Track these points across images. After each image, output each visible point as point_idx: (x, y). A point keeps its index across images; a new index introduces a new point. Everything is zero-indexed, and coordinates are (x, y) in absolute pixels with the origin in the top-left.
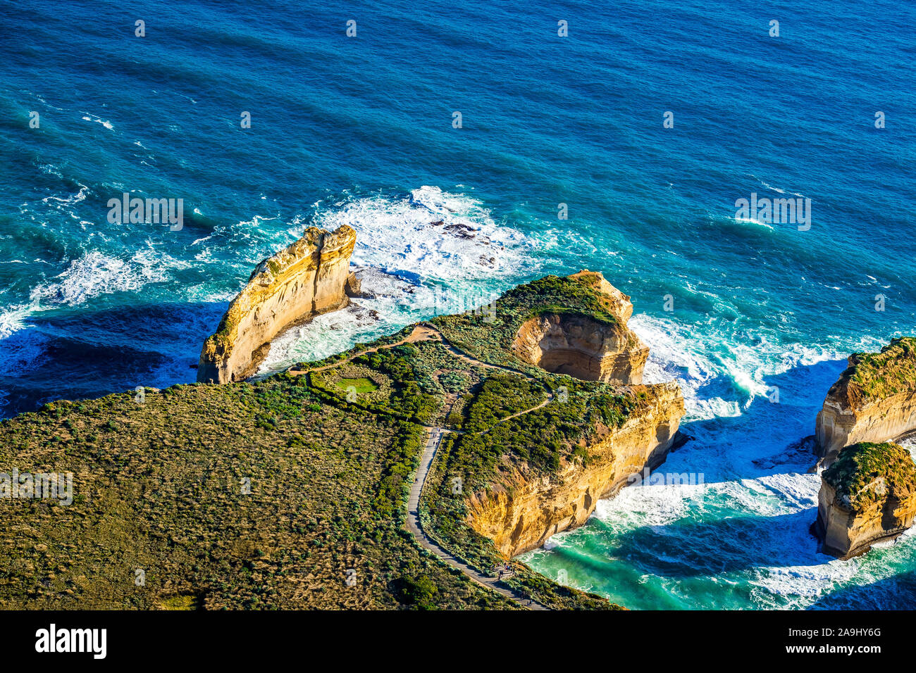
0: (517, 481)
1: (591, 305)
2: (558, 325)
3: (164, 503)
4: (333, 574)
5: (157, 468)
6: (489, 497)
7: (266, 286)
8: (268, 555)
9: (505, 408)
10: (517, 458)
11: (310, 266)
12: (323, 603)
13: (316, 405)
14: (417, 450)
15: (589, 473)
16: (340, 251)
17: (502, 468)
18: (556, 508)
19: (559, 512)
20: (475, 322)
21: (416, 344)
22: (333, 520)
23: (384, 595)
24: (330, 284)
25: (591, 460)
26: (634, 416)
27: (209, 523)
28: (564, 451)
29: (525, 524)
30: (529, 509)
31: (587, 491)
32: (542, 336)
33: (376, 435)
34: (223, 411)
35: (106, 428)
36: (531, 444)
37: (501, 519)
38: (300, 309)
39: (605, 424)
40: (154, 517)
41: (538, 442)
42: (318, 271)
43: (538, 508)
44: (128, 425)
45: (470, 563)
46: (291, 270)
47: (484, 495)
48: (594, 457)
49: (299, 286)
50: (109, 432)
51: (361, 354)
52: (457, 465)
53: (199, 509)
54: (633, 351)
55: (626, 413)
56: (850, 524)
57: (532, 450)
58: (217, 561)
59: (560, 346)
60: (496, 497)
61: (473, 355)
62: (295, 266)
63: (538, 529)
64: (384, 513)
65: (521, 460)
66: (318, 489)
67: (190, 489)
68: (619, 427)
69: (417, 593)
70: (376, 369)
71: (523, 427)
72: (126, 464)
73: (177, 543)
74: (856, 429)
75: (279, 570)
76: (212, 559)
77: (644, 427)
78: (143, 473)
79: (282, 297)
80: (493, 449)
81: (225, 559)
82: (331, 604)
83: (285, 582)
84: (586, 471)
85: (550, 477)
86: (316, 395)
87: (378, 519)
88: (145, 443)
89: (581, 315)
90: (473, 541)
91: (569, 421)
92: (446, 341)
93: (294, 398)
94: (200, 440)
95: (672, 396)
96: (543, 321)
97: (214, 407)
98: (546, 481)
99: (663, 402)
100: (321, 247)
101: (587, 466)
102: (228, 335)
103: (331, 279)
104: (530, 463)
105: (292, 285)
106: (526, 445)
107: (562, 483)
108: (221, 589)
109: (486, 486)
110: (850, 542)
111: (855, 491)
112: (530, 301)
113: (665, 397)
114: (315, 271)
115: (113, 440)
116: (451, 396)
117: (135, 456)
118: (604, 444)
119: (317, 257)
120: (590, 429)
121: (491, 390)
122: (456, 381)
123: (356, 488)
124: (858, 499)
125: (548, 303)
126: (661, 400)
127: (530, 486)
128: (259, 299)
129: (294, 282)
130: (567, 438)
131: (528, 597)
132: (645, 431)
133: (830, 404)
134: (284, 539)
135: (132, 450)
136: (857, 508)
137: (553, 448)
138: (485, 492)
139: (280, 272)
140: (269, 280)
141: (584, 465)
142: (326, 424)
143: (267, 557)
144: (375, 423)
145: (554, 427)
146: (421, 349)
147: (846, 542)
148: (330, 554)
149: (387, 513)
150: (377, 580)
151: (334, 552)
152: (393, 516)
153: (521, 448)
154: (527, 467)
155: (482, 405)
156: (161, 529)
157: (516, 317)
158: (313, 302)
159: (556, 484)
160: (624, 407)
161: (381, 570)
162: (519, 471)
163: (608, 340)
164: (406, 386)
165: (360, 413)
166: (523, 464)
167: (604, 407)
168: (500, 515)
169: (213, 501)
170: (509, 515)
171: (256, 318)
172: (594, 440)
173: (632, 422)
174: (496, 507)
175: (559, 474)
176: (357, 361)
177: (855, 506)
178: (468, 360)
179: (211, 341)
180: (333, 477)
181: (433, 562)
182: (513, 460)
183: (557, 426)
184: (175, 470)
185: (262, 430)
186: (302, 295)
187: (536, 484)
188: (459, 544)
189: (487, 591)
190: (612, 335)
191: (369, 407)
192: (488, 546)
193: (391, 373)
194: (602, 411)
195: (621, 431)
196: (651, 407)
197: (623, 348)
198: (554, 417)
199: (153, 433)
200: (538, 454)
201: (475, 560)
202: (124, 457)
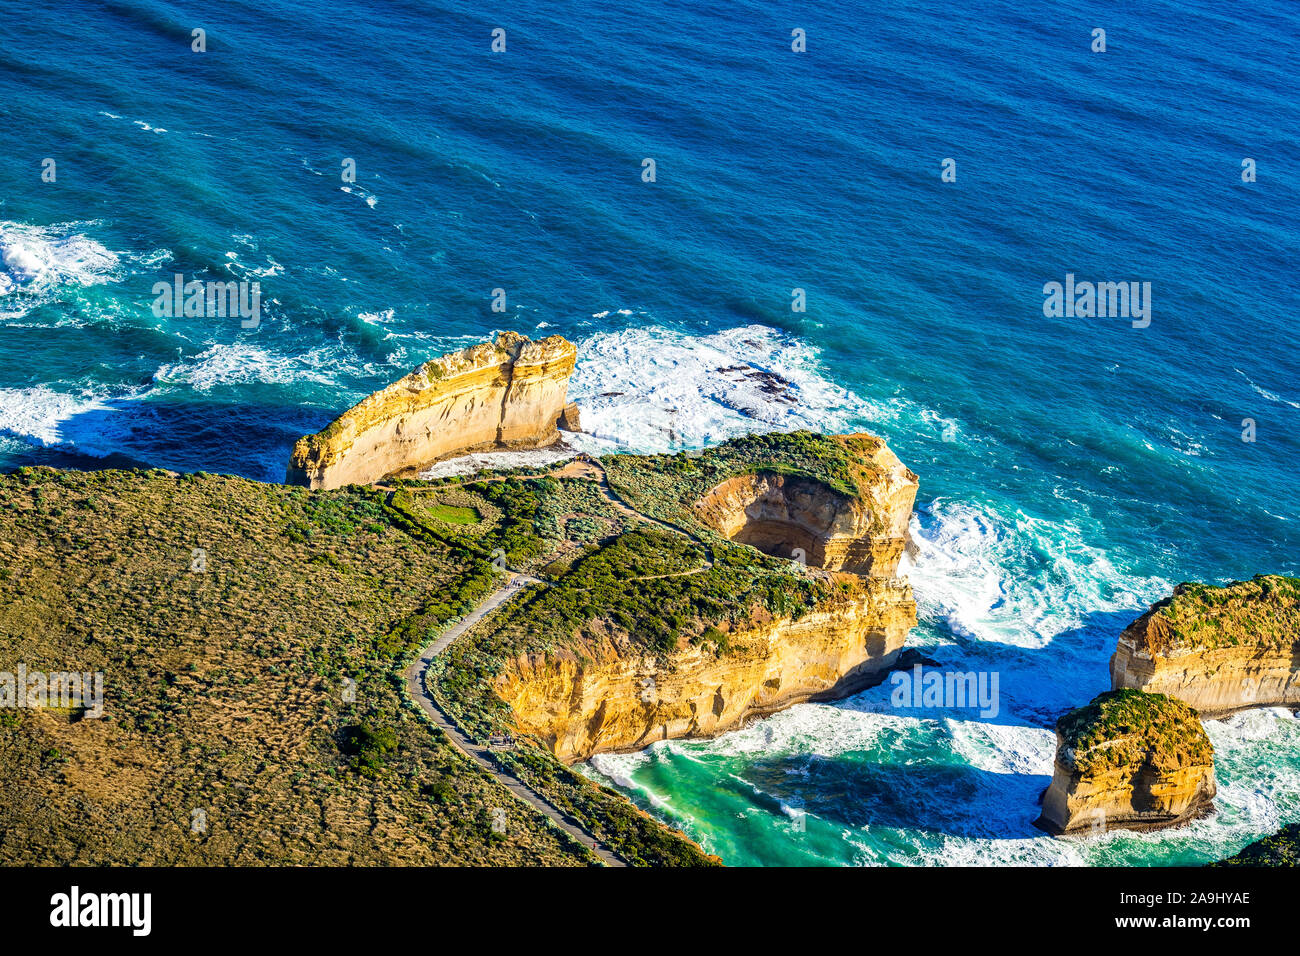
0: (605, 654)
1: (835, 470)
2: (780, 489)
3: (107, 597)
4: (273, 707)
5: (121, 558)
6: (548, 663)
7: (417, 392)
8: (202, 672)
9: (633, 568)
10: (614, 626)
11: (496, 380)
12: (239, 735)
13: (382, 527)
14: (481, 594)
15: (724, 665)
16: (544, 369)
17: (585, 634)
18: (661, 702)
19: (664, 707)
20: (661, 468)
21: (562, 480)
22: (312, 649)
23: (325, 740)
24: (527, 410)
25: (731, 650)
26: (822, 609)
27: (150, 626)
28: (690, 631)
29: (609, 714)
30: (618, 695)
31: (719, 690)
32: (753, 500)
33: (437, 570)
34: (247, 511)
35: (82, 504)
36: (643, 614)
37: (563, 696)
38: (477, 435)
39: (769, 609)
40: (86, 608)
41: (654, 613)
42: (509, 388)
43: (633, 697)
44: (112, 506)
45: (462, 726)
46: (462, 379)
47: (541, 660)
48: (738, 648)
49: (477, 404)
50: (84, 509)
51: (483, 482)
52: (525, 619)
53: (147, 610)
54: (877, 539)
55: (811, 604)
56: (1071, 789)
57: (640, 621)
58: (134, 668)
59: (777, 517)
60: (558, 665)
61: (632, 504)
62: (471, 376)
63: (633, 724)
64: (384, 653)
65: (620, 630)
66: (315, 614)
67: (149, 587)
68: (795, 618)
69: (367, 744)
70: (492, 500)
71: (643, 592)
72: (86, 548)
73: (96, 641)
74: (1153, 680)
75: (205, 690)
76: (130, 664)
77: (836, 626)
78: (101, 561)
79: (446, 413)
80: (584, 611)
81: (145, 667)
82: (249, 738)
83: (206, 703)
84: (719, 662)
85: (658, 659)
86: (388, 514)
87: (372, 659)
88: (122, 529)
89: (813, 481)
90: (484, 703)
91: (712, 596)
92: (605, 483)
93: (357, 513)
94: (196, 537)
95: (897, 597)
96: (760, 481)
97: (237, 505)
98: (650, 662)
99: (880, 602)
100: (516, 358)
101: (722, 656)
102: (330, 438)
103: (528, 403)
104: (632, 636)
105: (464, 401)
106: (635, 614)
107: (673, 670)
108: (119, 698)
109: (547, 649)
110: (1069, 815)
111: (1086, 745)
112: (753, 455)
113: (884, 595)
114: (504, 389)
115: (84, 519)
116: (570, 543)
117: (101, 540)
118: (757, 632)
119: (508, 370)
120: (740, 612)
121: (627, 545)
122: (586, 528)
123: (367, 622)
124: (1089, 756)
125: (774, 460)
126: (876, 598)
127: (624, 665)
128: (405, 407)
129: (470, 396)
130: (700, 615)
131: (513, 775)
132: (838, 633)
133: (1124, 642)
134: (234, 658)
135: (102, 533)
136: (1082, 768)
137: (672, 624)
138: (543, 656)
139: (443, 378)
140: (422, 385)
141: (717, 654)
142: (380, 548)
143: (200, 674)
144: (445, 557)
145: (687, 599)
146: (566, 486)
147: (1064, 814)
148: (283, 684)
149: (388, 654)
150: (326, 723)
151: (291, 683)
152: (396, 658)
153: (627, 616)
154: (626, 639)
155: (602, 558)
156: (86, 623)
157: (722, 470)
158: (499, 430)
159: (664, 668)
160: (810, 595)
161: (339, 713)
162: (613, 643)
163: (841, 516)
164: (515, 523)
165: (432, 544)
166: (620, 635)
167: (776, 591)
168: (561, 689)
169: (170, 604)
170: (576, 695)
171: (398, 432)
172: (742, 625)
173: (817, 618)
174: (555, 678)
175: (672, 658)
176: (470, 488)
177: (1081, 766)
178: (622, 508)
179: (304, 441)
180: (344, 604)
181: (412, 716)
182: (609, 627)
183: (691, 599)
184: (146, 563)
185: (286, 540)
186: (481, 416)
187: (633, 663)
188: (462, 704)
189: (463, 760)
190: (848, 510)
191: (449, 538)
192: (501, 713)
193: (507, 508)
194: (771, 593)
195: (796, 626)
196: (854, 603)
197: (863, 532)
198: (693, 588)
199: (140, 518)
200: (648, 627)
201: (470, 723)
202: (87, 539)
